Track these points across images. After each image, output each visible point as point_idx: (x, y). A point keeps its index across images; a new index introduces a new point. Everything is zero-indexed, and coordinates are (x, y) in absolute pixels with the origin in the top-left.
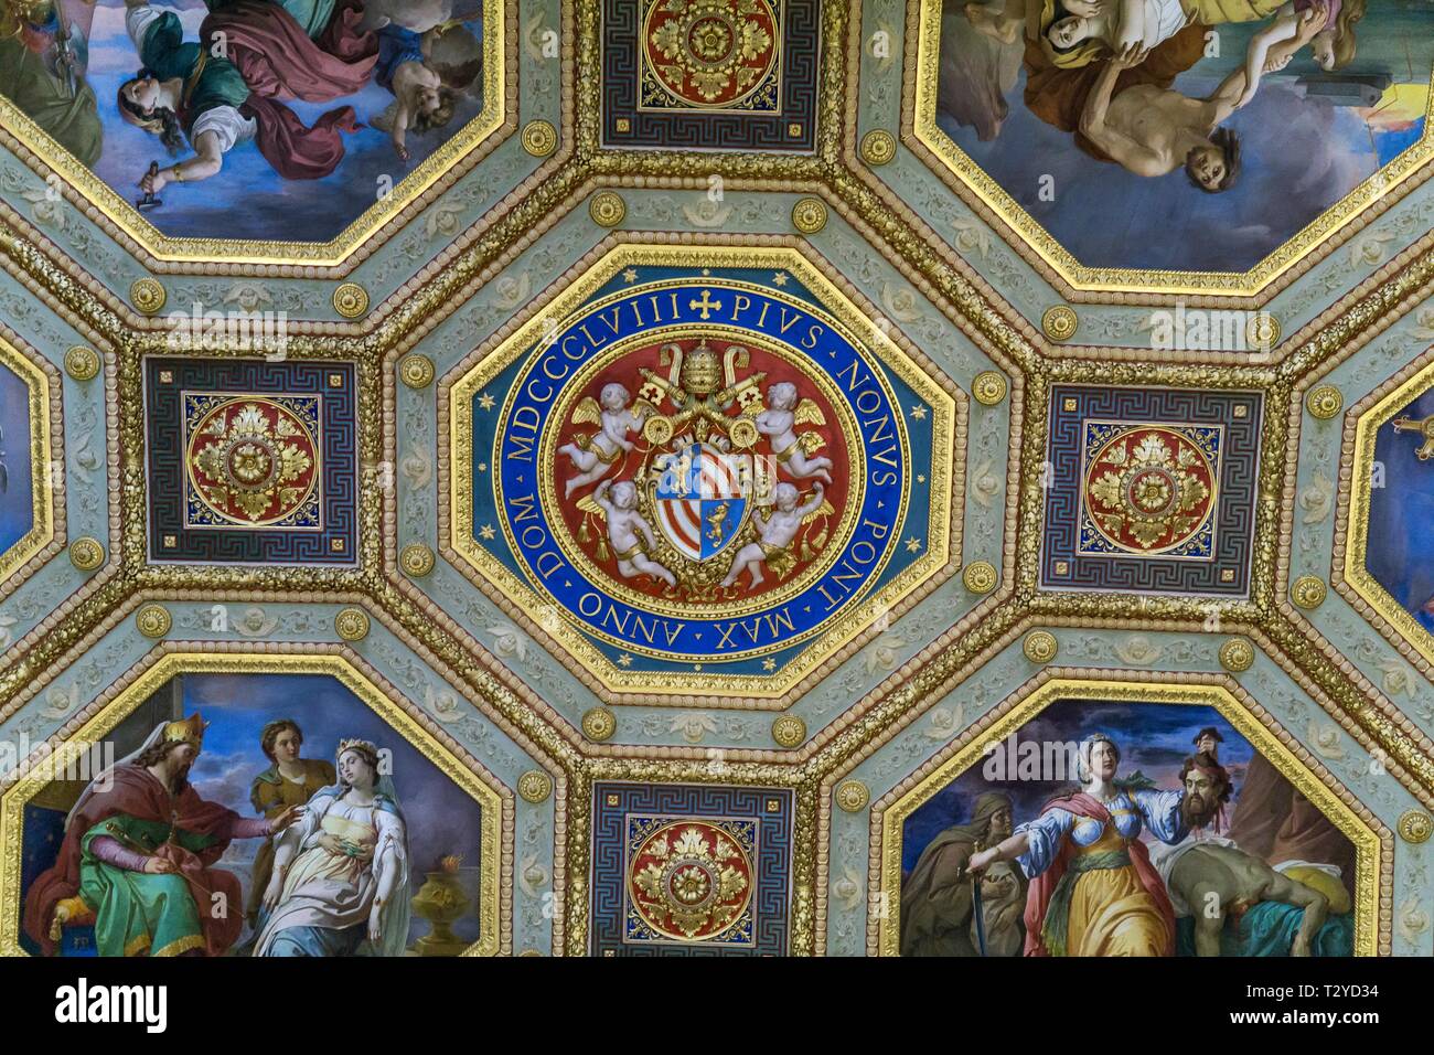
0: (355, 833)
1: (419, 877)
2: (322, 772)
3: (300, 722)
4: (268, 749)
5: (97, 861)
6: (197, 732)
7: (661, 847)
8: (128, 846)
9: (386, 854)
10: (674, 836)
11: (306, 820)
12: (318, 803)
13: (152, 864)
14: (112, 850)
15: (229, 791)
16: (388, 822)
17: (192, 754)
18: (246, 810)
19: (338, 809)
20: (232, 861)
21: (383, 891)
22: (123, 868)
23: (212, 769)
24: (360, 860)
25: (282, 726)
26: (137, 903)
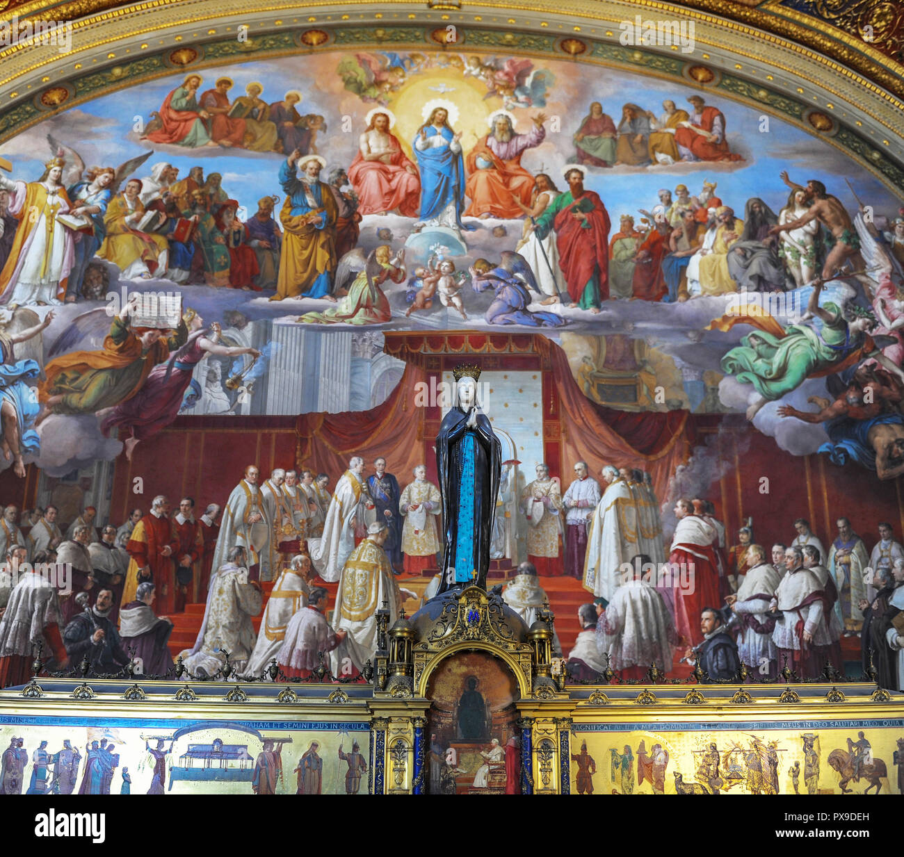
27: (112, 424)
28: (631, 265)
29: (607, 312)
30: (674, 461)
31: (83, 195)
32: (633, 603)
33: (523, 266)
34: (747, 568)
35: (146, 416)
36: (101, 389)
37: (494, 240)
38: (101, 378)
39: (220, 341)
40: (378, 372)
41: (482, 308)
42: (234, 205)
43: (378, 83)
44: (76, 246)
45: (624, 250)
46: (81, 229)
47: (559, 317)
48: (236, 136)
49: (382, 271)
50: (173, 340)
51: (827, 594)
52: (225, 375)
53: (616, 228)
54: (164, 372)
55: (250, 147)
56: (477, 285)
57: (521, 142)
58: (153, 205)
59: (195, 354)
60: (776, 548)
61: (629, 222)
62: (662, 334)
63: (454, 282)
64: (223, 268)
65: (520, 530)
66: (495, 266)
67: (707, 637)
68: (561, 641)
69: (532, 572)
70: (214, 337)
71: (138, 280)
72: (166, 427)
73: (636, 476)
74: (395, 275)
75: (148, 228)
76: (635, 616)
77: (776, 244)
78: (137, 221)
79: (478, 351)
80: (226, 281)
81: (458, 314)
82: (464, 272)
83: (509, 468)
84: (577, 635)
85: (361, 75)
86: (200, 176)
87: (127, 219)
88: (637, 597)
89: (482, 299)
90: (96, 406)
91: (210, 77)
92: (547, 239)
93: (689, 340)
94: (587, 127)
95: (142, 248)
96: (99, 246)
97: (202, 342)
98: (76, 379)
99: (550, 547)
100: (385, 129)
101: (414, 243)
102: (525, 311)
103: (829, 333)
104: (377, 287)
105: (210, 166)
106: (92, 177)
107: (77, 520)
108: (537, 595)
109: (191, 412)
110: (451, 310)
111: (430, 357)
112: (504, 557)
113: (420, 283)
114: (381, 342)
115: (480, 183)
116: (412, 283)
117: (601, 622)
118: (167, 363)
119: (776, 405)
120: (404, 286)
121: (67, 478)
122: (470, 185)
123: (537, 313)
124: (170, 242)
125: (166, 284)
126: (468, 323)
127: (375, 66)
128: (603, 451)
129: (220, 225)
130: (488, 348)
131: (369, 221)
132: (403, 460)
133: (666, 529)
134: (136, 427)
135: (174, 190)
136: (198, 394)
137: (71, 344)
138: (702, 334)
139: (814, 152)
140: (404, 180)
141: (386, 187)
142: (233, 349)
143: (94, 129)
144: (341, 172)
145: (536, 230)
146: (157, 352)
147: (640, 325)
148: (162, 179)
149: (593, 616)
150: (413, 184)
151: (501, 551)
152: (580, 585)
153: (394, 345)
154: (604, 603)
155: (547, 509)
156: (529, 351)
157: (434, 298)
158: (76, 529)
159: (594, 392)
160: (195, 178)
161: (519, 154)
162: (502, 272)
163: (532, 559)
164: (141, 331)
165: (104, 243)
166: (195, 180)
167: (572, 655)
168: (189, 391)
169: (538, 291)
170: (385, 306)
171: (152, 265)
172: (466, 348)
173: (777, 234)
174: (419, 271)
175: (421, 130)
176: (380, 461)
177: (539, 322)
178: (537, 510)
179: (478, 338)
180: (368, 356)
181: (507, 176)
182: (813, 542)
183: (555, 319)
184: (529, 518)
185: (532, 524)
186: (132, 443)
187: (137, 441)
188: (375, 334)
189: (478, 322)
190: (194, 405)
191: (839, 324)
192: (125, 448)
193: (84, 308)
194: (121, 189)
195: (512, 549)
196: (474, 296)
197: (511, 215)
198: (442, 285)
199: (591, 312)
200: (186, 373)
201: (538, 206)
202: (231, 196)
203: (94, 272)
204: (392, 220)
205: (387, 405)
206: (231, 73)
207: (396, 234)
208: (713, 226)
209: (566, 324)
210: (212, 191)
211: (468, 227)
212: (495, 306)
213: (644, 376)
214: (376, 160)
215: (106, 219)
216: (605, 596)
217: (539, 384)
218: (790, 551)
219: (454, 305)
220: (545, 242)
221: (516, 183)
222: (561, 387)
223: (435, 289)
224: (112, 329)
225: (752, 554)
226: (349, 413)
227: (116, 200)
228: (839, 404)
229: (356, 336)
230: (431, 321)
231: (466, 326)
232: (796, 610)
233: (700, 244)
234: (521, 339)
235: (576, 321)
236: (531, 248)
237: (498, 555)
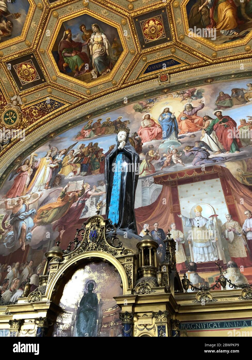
0: (99, 40)
2: (91, 32)
3: (84, 24)
4: (81, 30)
5: (65, 57)
6: (70, 31)
7: (147, 25)
8: (68, 53)
9: (105, 41)
10: (148, 23)
11: (92, 40)
12: (92, 37)
13: (73, 55)
14: (66, 54)
16: (104, 36)
17: (71, 35)
18: (82, 42)
19: (95, 37)
20: (83, 50)
21: (107, 48)
22: (69, 57)
23: (75, 36)
24: (102, 44)
25: (82, 26)
26: (73, 61)
27: (56, 226)
29: (243, 152)
31: (57, 158)
33: (204, 144)
35: (68, 221)
36: (55, 215)
37: (191, 139)
38: (55, 210)
39: (96, 191)
40: (152, 191)
41: (190, 161)
42: (102, 150)
43: (146, 108)
44: (53, 172)
46: (55, 167)
47: (223, 158)
48: (102, 132)
49: (151, 157)
50: (80, 194)
52: (97, 202)
53: (239, 124)
54: (76, 205)
55: (107, 133)
57: (196, 110)
58: (77, 156)
59: (87, 196)
61: (244, 121)
63: (178, 155)
64: (97, 169)
65: (224, 245)
66: (193, 147)
69: (235, 266)
70: (94, 190)
71: (70, 178)
72: (75, 224)
74: (156, 158)
75: (75, 163)
78: (72, 161)
79: (191, 176)
80: (99, 172)
81: (181, 165)
82: (181, 151)
83: (213, 219)
85: (140, 107)
86: (92, 145)
87: (69, 161)
89: (190, 158)
90: (52, 221)
92: (212, 134)
94: (219, 99)
95: (72, 168)
96: (60, 170)
97: (90, 193)
98: (47, 212)
99: (242, 253)
100: (149, 118)
101: (161, 147)
102: (208, 159)
104: (149, 163)
105: (94, 142)
106: (60, 152)
107: (40, 265)
108: (240, 278)
109: (84, 217)
110: (178, 164)
111: (172, 182)
112: (219, 260)
113: (165, 158)
114: (153, 180)
116: (162, 159)
118: (77, 202)
120: (160, 161)
121: (38, 249)
122: (179, 126)
123: (213, 158)
124: (81, 165)
125: (79, 177)
126: (185, 167)
127: (144, 104)
129: (97, 156)
132: (165, 222)
134: (65, 226)
135: (83, 150)
136: (87, 211)
137: (47, 201)
140: (157, 130)
141: (150, 133)
142: (100, 193)
143: (62, 140)
144: (135, 133)
145: (207, 132)
146: (74, 199)
148: (80, 148)
150: (159, 130)
151: (216, 257)
153: (157, 180)
155: (236, 234)
156: (212, 172)
157: (171, 162)
158: (39, 269)
160: (90, 146)
161: (196, 113)
162: (196, 148)
163: (233, 259)
165: (61, 170)
166: (91, 146)
168: (84, 210)
169: (212, 151)
170: (153, 168)
171: (75, 172)
172: (186, 176)
174: (164, 155)
175: (161, 115)
176: (156, 224)
177: (215, 161)
178: (231, 235)
179: (190, 171)
180: (148, 186)
181: (193, 120)
183: (221, 159)
184: (227, 239)
185: (229, 242)
186: (62, 232)
187: (65, 231)
188: (150, 178)
189: (189, 166)
190: (85, 214)
192: (60, 234)
193: (53, 189)
194: (68, 153)
195: (222, 255)
196: (186, 158)
197: (197, 130)
198: (174, 157)
199: (236, 153)
200: (83, 204)
201: (206, 125)
202: (101, 148)
203: (57, 178)
204: (154, 142)
205: (157, 202)
207: (155, 146)
209: (226, 159)
210: (95, 148)
211: (180, 138)
212: (195, 160)
214: (147, 127)
215: (62, 163)
217: (219, 183)
219: (179, 162)
220: (211, 135)
221: (196, 121)
222: (229, 182)
223: (171, 159)
224: (61, 194)
226: (142, 207)
227: (66, 157)
229: (143, 180)
230: (171, 170)
231: (185, 168)
234: (209, 168)
235: (230, 157)
236: (206, 138)
237: (215, 259)
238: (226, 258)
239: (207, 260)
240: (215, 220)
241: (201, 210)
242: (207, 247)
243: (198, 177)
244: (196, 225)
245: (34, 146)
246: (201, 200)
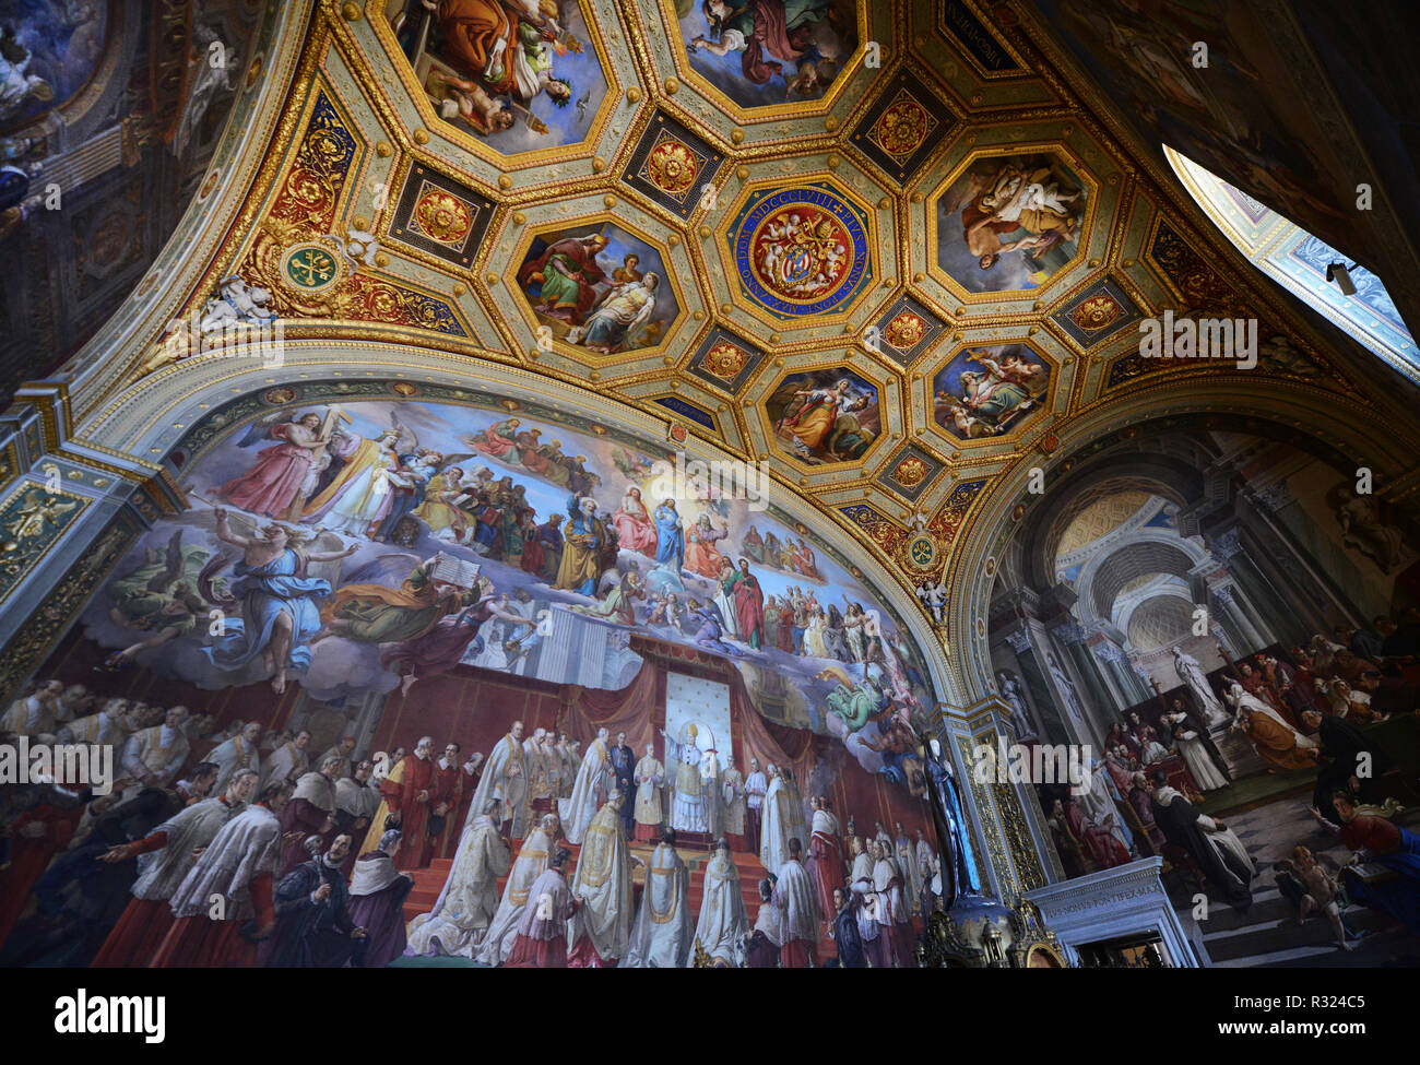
0: (639, 300)
1: (650, 322)
2: (639, 277)
4: (626, 261)
5: (553, 266)
6: (606, 243)
7: (723, 349)
8: (566, 266)
9: (645, 310)
10: (728, 348)
11: (626, 288)
12: (634, 285)
13: (570, 276)
14: (559, 265)
15: (606, 267)
16: (651, 301)
17: (601, 249)
18: (609, 275)
19: (638, 290)
20: (597, 288)
21: (638, 320)
22: (561, 272)
23: (604, 257)
24: (637, 308)
25: (634, 256)
26: (560, 285)
27: (394, 658)
28: (775, 627)
29: (765, 654)
30: (808, 767)
31: (412, 464)
32: (793, 879)
33: (718, 611)
34: (855, 855)
35: (428, 657)
36: (390, 624)
37: (700, 588)
38: (393, 614)
39: (506, 608)
40: (624, 662)
41: (693, 632)
42: (532, 512)
43: (635, 471)
44: (395, 500)
45: (772, 616)
46: (402, 488)
47: (738, 650)
48: (540, 467)
49: (630, 589)
50: (467, 597)
51: (899, 880)
52: (507, 637)
53: (766, 602)
54: (454, 623)
55: (549, 478)
56: (691, 616)
57: (715, 534)
58: (468, 491)
59: (484, 614)
60: (868, 841)
61: (772, 600)
62: (795, 675)
63: (676, 610)
64: (517, 554)
65: (719, 809)
66: (701, 606)
67: (839, 912)
68: (750, 914)
69: (727, 847)
70: (502, 604)
71: (445, 542)
72: (447, 671)
73: (787, 774)
74: (639, 594)
75: (462, 506)
76: (795, 892)
77: (844, 634)
78: (454, 498)
79: (690, 661)
80: (518, 564)
81: (678, 632)
83: (710, 756)
84: (758, 909)
85: (626, 462)
86: (510, 483)
87: (446, 494)
88: (794, 874)
90: (383, 637)
91: (526, 425)
92: (730, 597)
93: (807, 683)
94: (749, 536)
95: (454, 519)
96: (417, 506)
97: (491, 606)
98: (368, 608)
99: (738, 827)
100: (638, 499)
101: (651, 575)
102: (718, 641)
103: (875, 694)
104: (627, 599)
105: (518, 480)
106: (423, 454)
107: (331, 751)
108: (731, 868)
109: (472, 662)
110: (674, 628)
111: (659, 659)
112: (708, 831)
113: (654, 604)
114: (627, 640)
115: (692, 550)
116: (650, 602)
117: (773, 899)
118: (458, 615)
119: (856, 735)
120: (644, 603)
121: (332, 703)
122: (687, 550)
123: (725, 643)
124: (478, 522)
125: (467, 552)
126: (684, 640)
127: (634, 460)
128: (767, 752)
129: (519, 523)
130: (696, 661)
131: (624, 552)
132: (638, 737)
133: (807, 817)
134: (417, 666)
135: (488, 486)
136: (480, 649)
137: (370, 576)
138: (815, 680)
139: (851, 586)
140: (648, 534)
141: (636, 535)
142: (516, 617)
143: (433, 423)
144: (609, 515)
145: (724, 590)
146: (451, 604)
147: (783, 666)
148: (480, 476)
149: (768, 891)
150: (653, 539)
151: (706, 825)
152: (758, 861)
153: (637, 644)
154: (775, 879)
155: (736, 793)
156: (721, 669)
157: (663, 616)
158: (328, 760)
159: (760, 706)
160: (506, 483)
161: (715, 540)
162: (705, 611)
163: (727, 835)
164: (440, 583)
165: (422, 505)
166: (505, 484)
167: (757, 927)
168: (473, 644)
170: (631, 614)
171: (459, 534)
172: (683, 657)
173: (843, 628)
174: (655, 596)
175: (659, 507)
176: (622, 735)
177: (727, 650)
178: (729, 792)
179: (691, 652)
180: (618, 648)
181: (708, 552)
182: (886, 838)
183: (735, 650)
184: (724, 799)
185: (725, 804)
186: (410, 680)
187: (415, 679)
188: (624, 632)
189: (690, 640)
190: (475, 657)
191: (879, 690)
192: (402, 684)
193: (390, 549)
194: (446, 470)
195: (713, 824)
196: (688, 623)
197: (710, 576)
198: (669, 608)
199: (755, 651)
200: (473, 629)
201: (725, 575)
202: (531, 505)
203: (407, 524)
204: (639, 556)
205: (626, 692)
206: (542, 427)
207: (641, 567)
208: (814, 614)
209: (742, 656)
210: (517, 497)
211: (685, 575)
212: (701, 633)
213: (787, 703)
214: (632, 515)
215: (427, 488)
216: (775, 872)
217: (727, 695)
218: (876, 844)
219: (676, 626)
220: (729, 599)
221: (713, 557)
222: (740, 698)
223: (665, 611)
224: (413, 574)
225: (856, 845)
226: (600, 691)
227: (439, 477)
228: (885, 740)
229: (611, 631)
230: (661, 633)
231: (683, 642)
232: (884, 892)
233: (808, 623)
234: (718, 659)
235: (747, 655)
236: (721, 600)
237: (704, 829)
238: (719, 831)
239: (692, 829)
240: (712, 758)
241: (695, 735)
242: (696, 805)
243: (701, 668)
244: (685, 760)
245: (344, 387)
246: (699, 714)
